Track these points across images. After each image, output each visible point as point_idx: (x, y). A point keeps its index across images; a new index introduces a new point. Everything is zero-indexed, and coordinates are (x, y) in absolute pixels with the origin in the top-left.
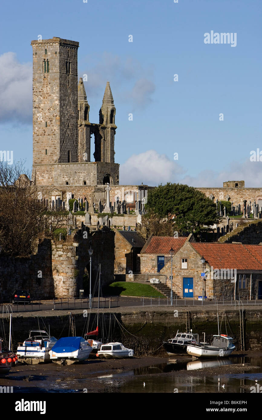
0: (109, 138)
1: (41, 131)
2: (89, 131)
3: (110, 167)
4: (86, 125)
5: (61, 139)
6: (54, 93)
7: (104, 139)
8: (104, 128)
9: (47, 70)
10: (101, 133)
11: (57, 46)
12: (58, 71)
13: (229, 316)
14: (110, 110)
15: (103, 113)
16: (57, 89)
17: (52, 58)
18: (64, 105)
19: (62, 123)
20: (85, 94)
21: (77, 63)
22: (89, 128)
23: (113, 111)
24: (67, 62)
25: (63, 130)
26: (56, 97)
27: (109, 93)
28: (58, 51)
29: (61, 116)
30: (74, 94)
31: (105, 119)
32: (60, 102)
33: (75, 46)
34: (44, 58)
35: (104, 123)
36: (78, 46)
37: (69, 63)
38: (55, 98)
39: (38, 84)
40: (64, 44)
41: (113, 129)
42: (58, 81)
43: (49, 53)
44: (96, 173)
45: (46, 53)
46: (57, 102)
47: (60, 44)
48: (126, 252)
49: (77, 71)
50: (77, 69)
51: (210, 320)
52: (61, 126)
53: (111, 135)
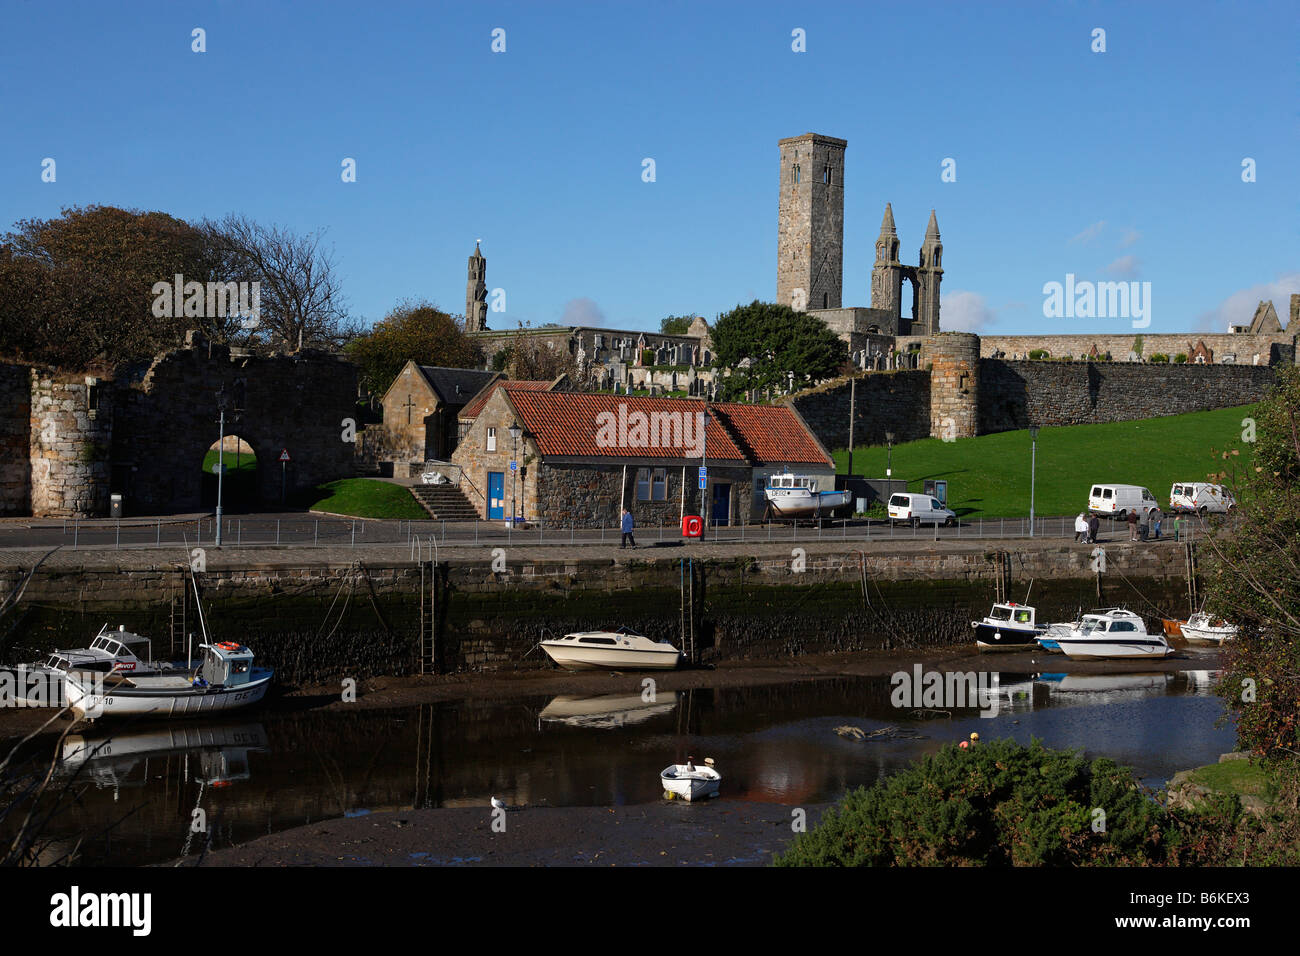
0: (931, 286)
1: (788, 266)
2: (898, 276)
3: (878, 315)
4: (893, 267)
5: (812, 276)
6: (804, 211)
7: (925, 288)
8: (925, 272)
9: (796, 180)
10: (919, 279)
11: (810, 144)
12: (811, 179)
13: (378, 579)
14: (933, 248)
15: (924, 252)
16: (808, 205)
17: (803, 162)
18: (819, 228)
19: (814, 254)
20: (893, 225)
21: (843, 169)
22: (898, 271)
23: (938, 250)
24: (826, 168)
25: (816, 264)
26: (807, 215)
27: (934, 225)
28: (811, 152)
29: (812, 244)
30: (836, 213)
31: (926, 261)
32: (812, 224)
33: (842, 145)
34: (793, 162)
35: (925, 266)
36: (845, 146)
37: (830, 169)
38: (806, 218)
39: (785, 200)
40: (819, 141)
41: (939, 274)
42: (810, 194)
43: (800, 156)
44: (853, 323)
45: (796, 155)
46: (808, 224)
47: (815, 142)
48: (427, 412)
49: (842, 181)
50: (842, 179)
51: (288, 591)
52: (812, 257)
53: (935, 282)
